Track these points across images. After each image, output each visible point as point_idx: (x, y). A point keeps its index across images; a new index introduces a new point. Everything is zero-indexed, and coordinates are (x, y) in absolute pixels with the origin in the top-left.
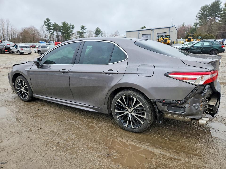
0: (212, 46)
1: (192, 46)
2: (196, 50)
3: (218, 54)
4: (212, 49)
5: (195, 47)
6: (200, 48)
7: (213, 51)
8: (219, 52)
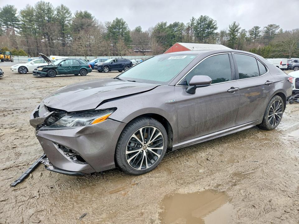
0: (81, 65)
1: (59, 65)
2: (66, 70)
3: (87, 74)
4: (81, 68)
5: (63, 66)
6: (70, 68)
7: (82, 71)
8: (88, 72)
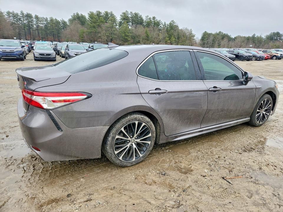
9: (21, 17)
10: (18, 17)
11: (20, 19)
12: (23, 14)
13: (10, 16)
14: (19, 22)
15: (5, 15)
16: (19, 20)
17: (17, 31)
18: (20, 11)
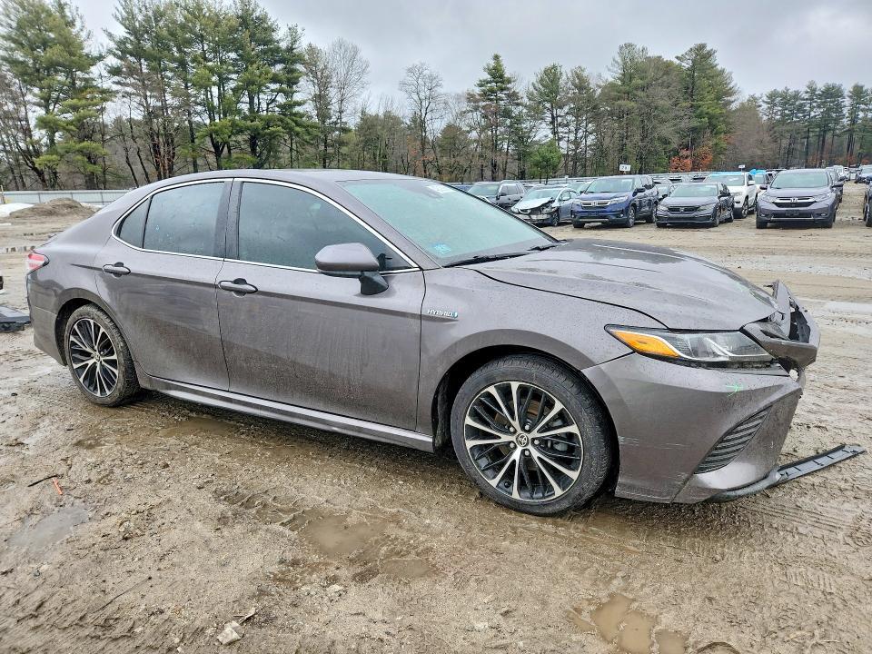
9: (807, 99)
10: (797, 103)
11: (801, 106)
12: (813, 91)
13: (775, 105)
14: (797, 117)
15: (761, 103)
16: (798, 110)
17: (785, 143)
18: (808, 84)
